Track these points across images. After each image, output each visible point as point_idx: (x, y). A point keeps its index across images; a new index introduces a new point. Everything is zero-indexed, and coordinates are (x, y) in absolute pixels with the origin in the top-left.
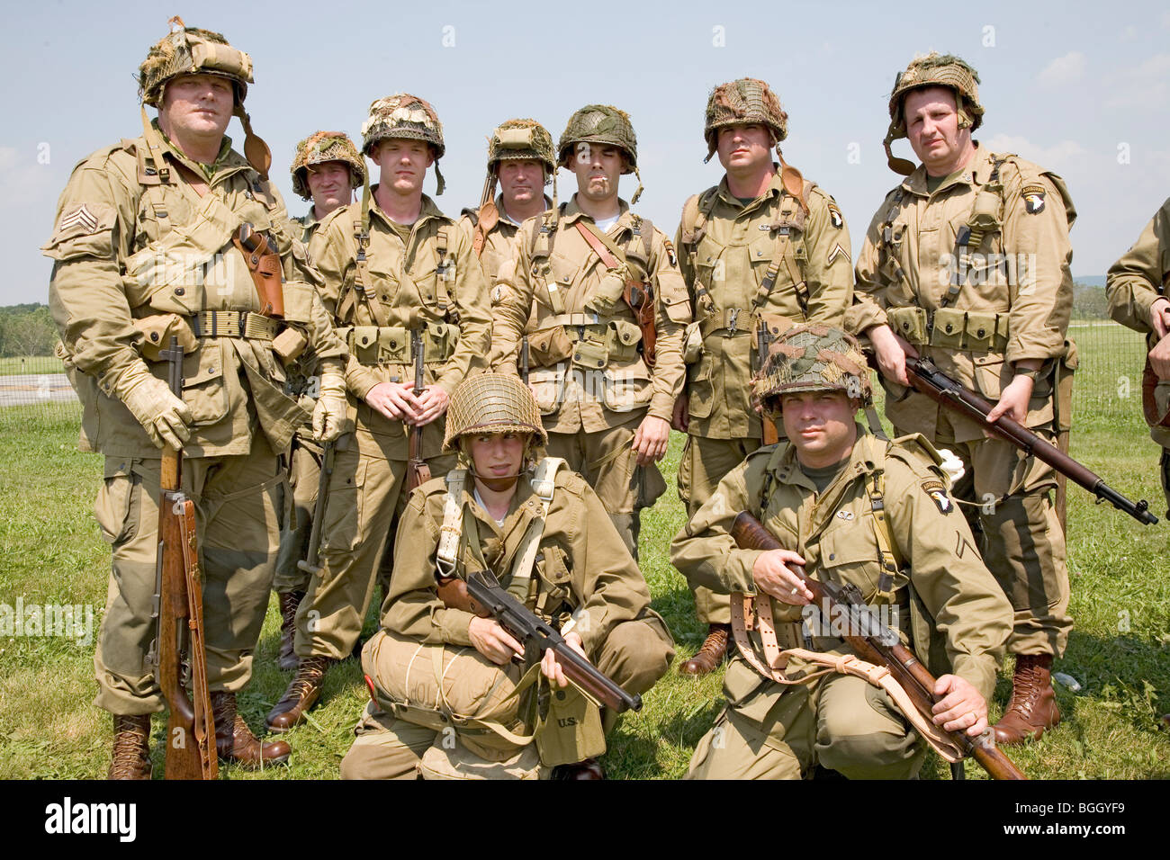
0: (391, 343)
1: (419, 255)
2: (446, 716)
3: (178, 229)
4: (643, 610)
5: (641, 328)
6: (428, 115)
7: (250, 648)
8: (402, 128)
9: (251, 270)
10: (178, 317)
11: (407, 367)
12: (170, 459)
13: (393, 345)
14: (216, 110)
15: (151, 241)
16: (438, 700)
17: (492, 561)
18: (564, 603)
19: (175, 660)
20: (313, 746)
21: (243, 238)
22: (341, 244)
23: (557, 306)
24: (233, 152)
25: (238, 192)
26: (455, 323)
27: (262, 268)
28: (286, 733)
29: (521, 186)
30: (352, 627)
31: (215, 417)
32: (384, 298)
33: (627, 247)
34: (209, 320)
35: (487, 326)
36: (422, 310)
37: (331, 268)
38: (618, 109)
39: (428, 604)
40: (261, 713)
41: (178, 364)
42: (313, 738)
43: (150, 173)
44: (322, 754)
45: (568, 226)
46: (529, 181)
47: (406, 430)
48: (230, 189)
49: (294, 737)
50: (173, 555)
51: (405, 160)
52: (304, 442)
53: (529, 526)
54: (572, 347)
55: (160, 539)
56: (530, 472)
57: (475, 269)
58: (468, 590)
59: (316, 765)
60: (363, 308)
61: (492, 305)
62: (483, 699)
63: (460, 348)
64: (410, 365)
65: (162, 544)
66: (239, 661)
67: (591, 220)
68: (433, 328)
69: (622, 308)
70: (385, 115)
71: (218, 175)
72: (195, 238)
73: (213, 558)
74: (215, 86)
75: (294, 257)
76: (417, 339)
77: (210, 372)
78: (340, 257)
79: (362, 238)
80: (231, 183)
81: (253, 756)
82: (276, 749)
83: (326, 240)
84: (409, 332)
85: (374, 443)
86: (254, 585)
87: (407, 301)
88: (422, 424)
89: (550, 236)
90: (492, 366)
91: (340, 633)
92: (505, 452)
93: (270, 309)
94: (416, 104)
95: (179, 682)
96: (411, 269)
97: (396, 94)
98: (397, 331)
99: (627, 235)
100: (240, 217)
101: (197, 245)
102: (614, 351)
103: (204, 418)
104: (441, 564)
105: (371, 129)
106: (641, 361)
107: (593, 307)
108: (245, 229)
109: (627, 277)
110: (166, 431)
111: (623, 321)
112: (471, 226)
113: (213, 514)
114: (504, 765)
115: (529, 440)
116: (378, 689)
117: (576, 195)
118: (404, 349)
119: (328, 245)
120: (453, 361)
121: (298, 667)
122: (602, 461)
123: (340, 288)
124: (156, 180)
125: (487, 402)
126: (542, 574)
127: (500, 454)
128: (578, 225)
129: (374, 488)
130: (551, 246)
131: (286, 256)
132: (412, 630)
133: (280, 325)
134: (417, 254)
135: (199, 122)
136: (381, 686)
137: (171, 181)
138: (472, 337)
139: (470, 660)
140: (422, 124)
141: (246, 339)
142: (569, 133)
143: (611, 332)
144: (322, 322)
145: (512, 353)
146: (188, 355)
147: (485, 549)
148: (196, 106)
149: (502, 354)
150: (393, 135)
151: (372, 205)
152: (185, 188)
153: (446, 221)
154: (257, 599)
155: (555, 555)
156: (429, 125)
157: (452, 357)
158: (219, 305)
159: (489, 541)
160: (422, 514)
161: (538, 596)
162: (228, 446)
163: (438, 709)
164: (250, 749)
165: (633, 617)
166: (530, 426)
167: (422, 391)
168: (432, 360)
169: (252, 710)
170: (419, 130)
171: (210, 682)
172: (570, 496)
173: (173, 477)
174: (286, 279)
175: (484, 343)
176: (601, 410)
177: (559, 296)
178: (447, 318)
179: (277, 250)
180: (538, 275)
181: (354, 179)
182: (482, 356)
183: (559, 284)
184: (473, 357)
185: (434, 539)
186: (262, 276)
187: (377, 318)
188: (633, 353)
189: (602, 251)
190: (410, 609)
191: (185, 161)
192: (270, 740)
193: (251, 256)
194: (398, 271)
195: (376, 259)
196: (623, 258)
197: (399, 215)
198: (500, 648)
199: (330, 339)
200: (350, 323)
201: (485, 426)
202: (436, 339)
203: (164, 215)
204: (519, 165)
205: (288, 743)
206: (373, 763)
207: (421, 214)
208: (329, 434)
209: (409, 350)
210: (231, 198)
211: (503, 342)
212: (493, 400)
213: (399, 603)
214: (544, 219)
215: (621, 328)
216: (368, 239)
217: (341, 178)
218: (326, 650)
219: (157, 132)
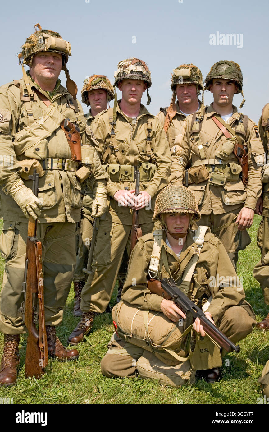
0: (125, 172)
1: (139, 132)
2: (149, 343)
3: (37, 121)
4: (242, 300)
5: (242, 166)
6: (145, 68)
7: (62, 307)
8: (132, 74)
9: (68, 140)
10: (37, 161)
11: (132, 183)
12: (32, 223)
13: (126, 173)
14: (55, 68)
15: (26, 126)
16: (145, 336)
17: (174, 272)
18: (205, 294)
19: (31, 311)
20: (89, 352)
21: (65, 125)
22: (104, 127)
23: (203, 156)
24: (61, 86)
25: (63, 105)
26: (154, 163)
27: (73, 139)
28: (77, 345)
29: (185, 96)
30: (106, 299)
31: (51, 205)
32: (123, 152)
33: (236, 128)
34: (50, 163)
35: (169, 165)
36: (139, 157)
37: (99, 138)
38: (235, 63)
39: (143, 291)
40: (66, 336)
41: (37, 182)
42: (88, 348)
43: (26, 96)
44: (92, 356)
45: (208, 118)
46: (189, 94)
47: (131, 211)
48: (59, 103)
49: (80, 348)
50: (32, 265)
51: (134, 89)
52: (86, 216)
53: (192, 258)
54: (209, 175)
55: (27, 258)
56: (192, 232)
57: (164, 138)
58: (162, 286)
59: (90, 361)
60: (113, 156)
61: (172, 155)
62: (166, 337)
63: (156, 175)
64: (134, 182)
65: (27, 260)
66: (58, 312)
67: (219, 115)
68: (144, 165)
69: (233, 157)
70: (125, 68)
71: (54, 97)
72: (45, 125)
73: (48, 267)
74: (54, 57)
75: (86, 134)
76: (137, 170)
77: (49, 185)
78: (103, 133)
79: (113, 124)
80: (60, 101)
81: (62, 356)
82: (73, 353)
83: (97, 125)
84: (133, 167)
85: (117, 217)
86: (65, 279)
87: (133, 153)
88: (138, 209)
89: (200, 123)
90: (171, 183)
91: (101, 302)
92: (181, 222)
93: (76, 158)
94: (139, 63)
95: (33, 321)
96: (135, 138)
97: (130, 58)
98: (128, 167)
99: (236, 123)
100: (64, 116)
101: (45, 128)
102: (229, 177)
103: (46, 206)
104: (150, 272)
105: (119, 74)
106: (241, 182)
107: (219, 156)
108: (66, 122)
109: (236, 142)
110: (31, 211)
111: (233, 163)
112: (164, 116)
113: (49, 247)
114: (175, 368)
115: (192, 217)
116: (119, 328)
117: (212, 104)
118: (131, 175)
119: (98, 128)
120: (153, 180)
121: (82, 316)
122: (221, 228)
123: (103, 147)
124: (28, 99)
125: (173, 198)
126: (196, 280)
127: (179, 223)
128: (213, 118)
129: (117, 237)
130: (200, 127)
131: (83, 134)
132: (135, 302)
133: (80, 165)
134: (138, 131)
135: (47, 74)
136: (120, 327)
137: (35, 99)
138: (162, 170)
139: (161, 318)
140: (141, 72)
141: (65, 171)
142: (211, 74)
143: (227, 168)
144: (97, 163)
145: (181, 177)
146: (40, 178)
147: (171, 267)
148: (46, 67)
149: (176, 177)
150: (128, 77)
151: (118, 109)
152: (40, 103)
153: (151, 117)
154: (66, 286)
155: (202, 271)
156: (145, 73)
157: (153, 179)
158: (54, 155)
159: (173, 263)
160: (142, 250)
161: (193, 290)
162: (56, 218)
163: (145, 340)
164: (61, 352)
165: (236, 304)
166: (193, 210)
167: (139, 194)
168: (143, 180)
169: (62, 334)
170: (140, 75)
171: (46, 321)
172: (211, 246)
173: (33, 231)
174: (83, 144)
175: (167, 172)
176: (221, 204)
177: (203, 151)
178: (151, 161)
179: (79, 131)
180: (193, 141)
181: (109, 97)
182: (166, 178)
183: (204, 145)
184: (162, 179)
185: (147, 261)
186: (72, 143)
187: (119, 160)
188: (238, 178)
189: (224, 130)
190: (135, 292)
191: (40, 90)
192: (69, 348)
193: (68, 134)
194: (129, 140)
195: (119, 134)
196: (234, 133)
197: (130, 114)
198: (175, 314)
199: (101, 171)
200: (107, 163)
201: (173, 209)
202: (145, 171)
203: (31, 115)
204: (185, 86)
205: (78, 350)
206: (116, 362)
207: (140, 113)
208: (99, 214)
209: (133, 175)
210: (60, 107)
211: (176, 172)
212: (176, 198)
213: (130, 289)
214: (197, 115)
215: (232, 166)
216: (116, 125)
217: (103, 96)
218: (94, 309)
219: (29, 77)
